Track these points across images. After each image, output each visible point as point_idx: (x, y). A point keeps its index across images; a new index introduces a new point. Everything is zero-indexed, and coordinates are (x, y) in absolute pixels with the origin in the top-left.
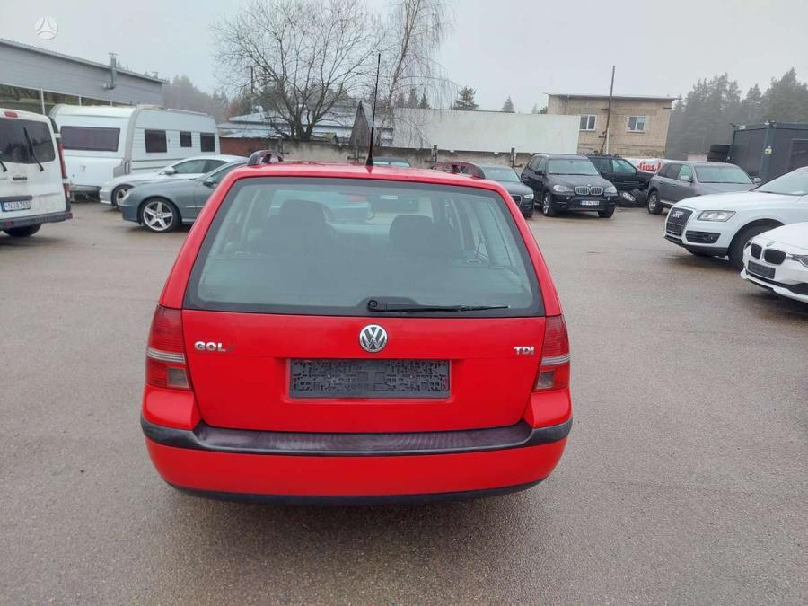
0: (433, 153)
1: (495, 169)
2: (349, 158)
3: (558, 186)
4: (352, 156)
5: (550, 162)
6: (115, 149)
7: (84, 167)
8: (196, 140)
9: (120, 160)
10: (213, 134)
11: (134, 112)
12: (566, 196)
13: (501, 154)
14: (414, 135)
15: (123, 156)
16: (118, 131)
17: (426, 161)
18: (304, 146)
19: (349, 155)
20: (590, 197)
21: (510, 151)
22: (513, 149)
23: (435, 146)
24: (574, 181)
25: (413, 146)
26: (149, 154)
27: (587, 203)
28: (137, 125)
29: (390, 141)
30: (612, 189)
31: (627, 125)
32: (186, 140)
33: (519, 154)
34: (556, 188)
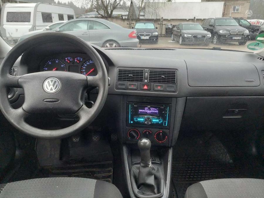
0: (161, 20)
1: (192, 24)
2: (127, 24)
3: (222, 31)
4: (128, 23)
5: (216, 21)
6: (29, 21)
7: (17, 30)
8: (66, 17)
9: (31, 26)
10: (73, 15)
11: (36, 5)
12: (226, 35)
13: (189, 20)
14: (153, 13)
15: (32, 24)
16: (30, 13)
17: (158, 24)
18: (109, 19)
19: (127, 23)
20: (237, 35)
21: (193, 18)
22: (195, 17)
23: (162, 17)
24: (229, 28)
25: (153, 18)
26: (44, 23)
27: (236, 38)
28: (38, 10)
29: (144, 16)
30: (247, 32)
31: (232, 9)
32: (61, 17)
33: (197, 19)
34: (221, 32)
